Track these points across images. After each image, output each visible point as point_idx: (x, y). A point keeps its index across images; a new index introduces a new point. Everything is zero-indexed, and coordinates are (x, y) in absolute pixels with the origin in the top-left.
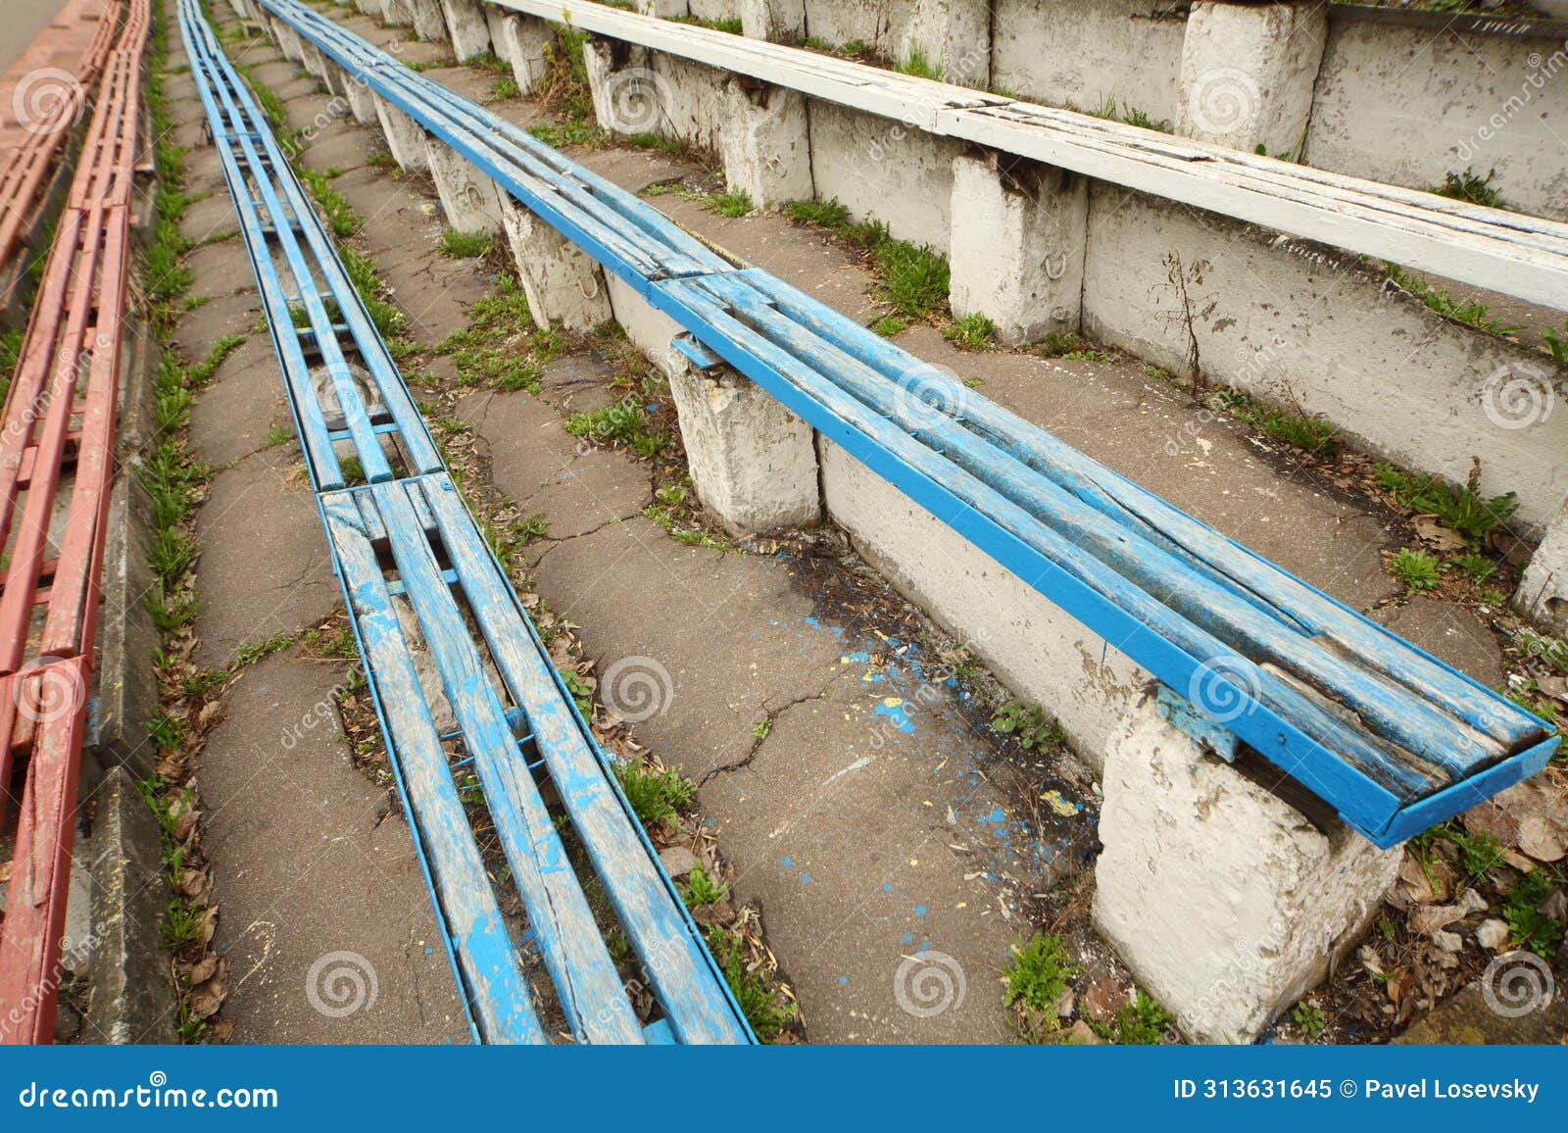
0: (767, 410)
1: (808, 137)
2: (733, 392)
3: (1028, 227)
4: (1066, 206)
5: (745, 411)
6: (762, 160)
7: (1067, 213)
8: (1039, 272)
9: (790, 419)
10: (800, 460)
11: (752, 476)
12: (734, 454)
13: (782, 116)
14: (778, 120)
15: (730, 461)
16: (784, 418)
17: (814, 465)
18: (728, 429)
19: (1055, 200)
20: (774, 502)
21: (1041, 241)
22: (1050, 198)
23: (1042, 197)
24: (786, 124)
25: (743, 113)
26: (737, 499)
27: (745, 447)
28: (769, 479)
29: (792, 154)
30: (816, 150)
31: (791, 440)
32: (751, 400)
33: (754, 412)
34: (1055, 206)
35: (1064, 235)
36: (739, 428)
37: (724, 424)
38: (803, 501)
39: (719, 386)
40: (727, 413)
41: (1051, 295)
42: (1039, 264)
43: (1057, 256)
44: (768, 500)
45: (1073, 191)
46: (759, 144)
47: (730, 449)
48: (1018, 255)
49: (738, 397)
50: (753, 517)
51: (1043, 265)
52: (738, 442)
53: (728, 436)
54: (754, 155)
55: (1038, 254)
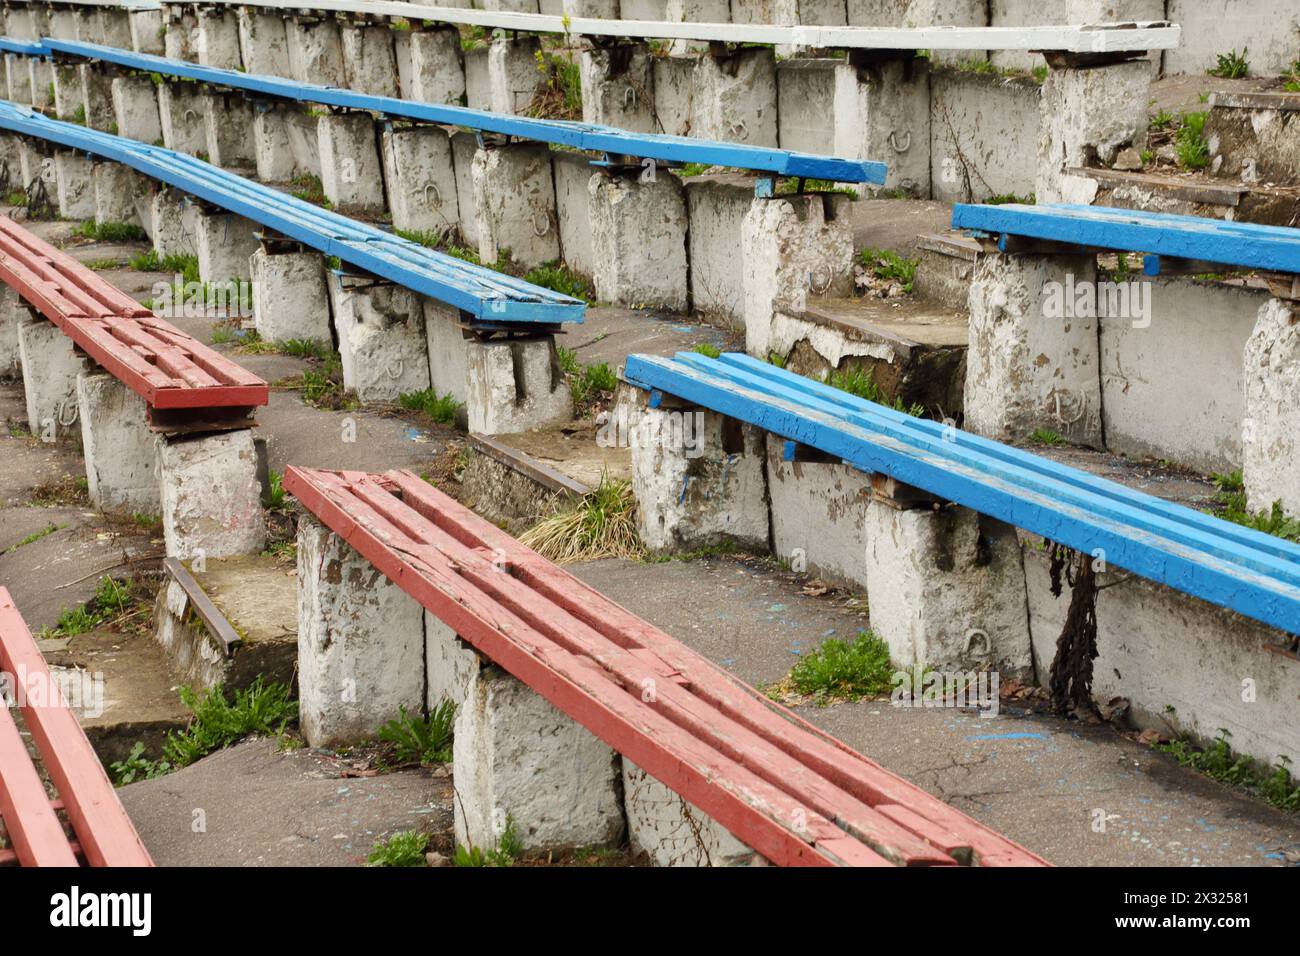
0: (650, 210)
1: (777, 105)
2: (627, 191)
3: (873, 107)
4: (908, 94)
5: (634, 206)
6: (726, 124)
7: (909, 101)
8: (885, 144)
9: (667, 220)
10: (673, 256)
11: (635, 261)
12: (623, 238)
13: (750, 84)
14: (745, 88)
15: (619, 244)
16: (662, 218)
17: (684, 262)
18: (620, 219)
19: (898, 89)
20: (650, 287)
21: (887, 119)
22: (893, 87)
23: (886, 85)
24: (753, 92)
25: (713, 81)
26: (623, 278)
27: (631, 236)
28: (648, 266)
29: (758, 121)
30: (783, 118)
31: (667, 237)
32: (639, 199)
33: (640, 208)
34: (899, 94)
35: (909, 117)
36: (628, 219)
37: (618, 213)
38: (674, 292)
39: (617, 188)
40: (620, 205)
41: (899, 167)
42: (884, 138)
43: (902, 134)
44: (645, 283)
45: (914, 83)
46: (723, 108)
47: (620, 235)
48: (866, 129)
49: (630, 194)
50: (633, 296)
51: (889, 140)
52: (627, 231)
53: (619, 224)
54: (718, 119)
55: (884, 130)
